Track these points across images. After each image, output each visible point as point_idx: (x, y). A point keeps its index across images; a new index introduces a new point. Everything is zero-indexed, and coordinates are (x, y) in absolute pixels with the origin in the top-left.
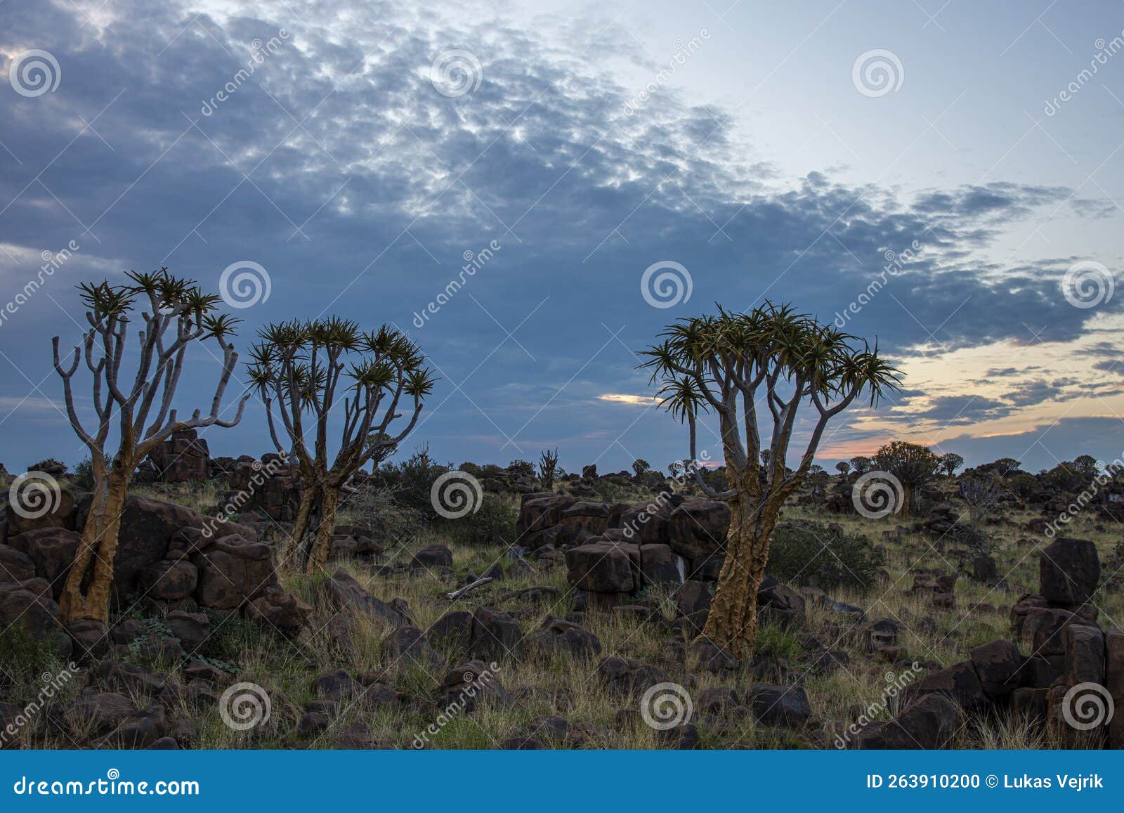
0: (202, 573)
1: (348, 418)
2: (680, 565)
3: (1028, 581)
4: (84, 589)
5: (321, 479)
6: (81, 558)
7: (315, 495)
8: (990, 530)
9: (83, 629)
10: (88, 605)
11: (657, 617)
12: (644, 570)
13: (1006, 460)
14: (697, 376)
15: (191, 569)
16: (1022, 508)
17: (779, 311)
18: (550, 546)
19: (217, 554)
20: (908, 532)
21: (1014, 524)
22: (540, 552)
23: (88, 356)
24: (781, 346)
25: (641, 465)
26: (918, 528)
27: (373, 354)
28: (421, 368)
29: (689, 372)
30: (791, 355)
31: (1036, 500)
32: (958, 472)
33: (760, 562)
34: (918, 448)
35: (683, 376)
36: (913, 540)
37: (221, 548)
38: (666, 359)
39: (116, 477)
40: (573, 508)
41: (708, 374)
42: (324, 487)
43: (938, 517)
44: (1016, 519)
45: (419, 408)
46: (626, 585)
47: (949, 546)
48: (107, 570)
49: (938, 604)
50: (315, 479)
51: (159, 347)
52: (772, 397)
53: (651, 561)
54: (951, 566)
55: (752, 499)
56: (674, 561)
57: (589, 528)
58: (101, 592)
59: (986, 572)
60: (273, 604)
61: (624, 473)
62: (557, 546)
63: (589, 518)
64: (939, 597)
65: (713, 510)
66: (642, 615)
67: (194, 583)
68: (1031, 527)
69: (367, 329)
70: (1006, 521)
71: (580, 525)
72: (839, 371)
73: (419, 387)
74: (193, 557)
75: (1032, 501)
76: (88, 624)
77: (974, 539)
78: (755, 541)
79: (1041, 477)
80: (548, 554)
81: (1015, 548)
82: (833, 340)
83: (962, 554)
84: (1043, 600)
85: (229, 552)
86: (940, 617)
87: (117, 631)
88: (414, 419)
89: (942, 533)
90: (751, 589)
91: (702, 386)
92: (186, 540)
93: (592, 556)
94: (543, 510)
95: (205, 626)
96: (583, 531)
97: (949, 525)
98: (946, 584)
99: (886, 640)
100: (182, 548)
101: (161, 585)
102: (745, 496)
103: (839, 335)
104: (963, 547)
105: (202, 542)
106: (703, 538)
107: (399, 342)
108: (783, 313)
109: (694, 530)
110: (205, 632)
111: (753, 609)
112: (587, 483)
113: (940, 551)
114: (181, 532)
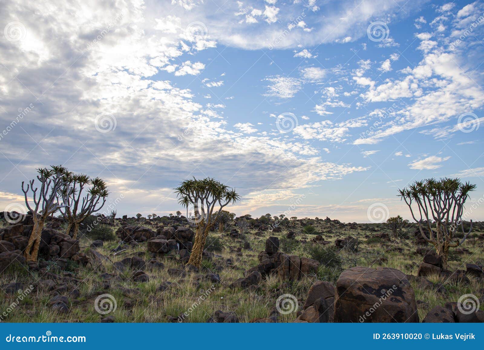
0: (61, 247)
1: (83, 203)
2: (178, 245)
3: (258, 248)
4: (31, 253)
5: (74, 221)
6: (30, 243)
7: (72, 226)
8: (246, 235)
9: (31, 264)
10: (32, 257)
11: (175, 259)
12: (170, 247)
13: (248, 215)
14: (189, 195)
15: (58, 247)
16: (253, 229)
17: (211, 179)
18: (133, 240)
19: (65, 243)
20: (225, 236)
21: (252, 234)
22: (130, 242)
23: (32, 187)
24: (211, 189)
25: (139, 215)
26: (228, 235)
27: (93, 185)
28: (106, 189)
29: (187, 194)
30: (214, 191)
31: (256, 227)
32: (235, 218)
33: (203, 244)
34: (226, 212)
35: (186, 195)
36: (227, 238)
37: (66, 241)
38: (181, 190)
39: (41, 221)
40: (139, 230)
41: (191, 195)
42: (75, 223)
43: (233, 232)
44: (251, 232)
45: (105, 201)
46: (165, 251)
47: (236, 240)
48: (37, 247)
49: (239, 255)
50: (73, 221)
51: (47, 183)
52: (207, 202)
53: (171, 244)
54: (238, 245)
55: (202, 228)
56: (177, 244)
57: (144, 235)
58: (36, 253)
59: (248, 246)
60: (80, 256)
61: (133, 218)
62: (135, 240)
64: (238, 253)
65: (187, 230)
66: (171, 258)
67: (59, 251)
68: (256, 234)
69: (93, 177)
70: (249, 232)
71: (141, 234)
73: (104, 195)
74: (58, 244)
75: (254, 227)
76: (33, 262)
77: (243, 238)
78: (203, 238)
79: (257, 220)
80: (133, 243)
81: (253, 240)
82: (224, 188)
83: (240, 242)
84: (266, 252)
85: (68, 242)
86: (241, 258)
87: (41, 264)
88: (103, 204)
89: (234, 236)
90: (201, 251)
91: (190, 198)
92: (56, 239)
93: (156, 243)
94: (130, 230)
95: (66, 262)
96: (142, 236)
97: (236, 234)
98: (239, 250)
99: (231, 264)
100: (55, 241)
101: (51, 251)
102: (200, 227)
103: (226, 187)
104: (240, 240)
105: (60, 239)
106: (184, 238)
107: (101, 182)
108: (212, 180)
109: (182, 236)
110: (66, 264)
111: (201, 256)
112: (124, 221)
113: (234, 241)
114: (54, 237)
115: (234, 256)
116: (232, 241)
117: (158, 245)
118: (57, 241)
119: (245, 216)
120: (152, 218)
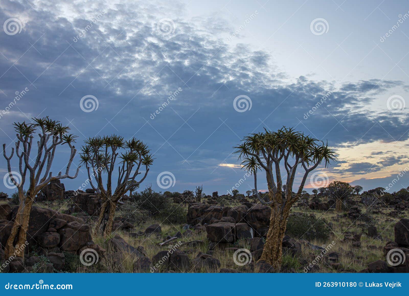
0: (62, 237)
1: (120, 174)
2: (252, 231)
3: (390, 236)
4: (14, 244)
5: (109, 199)
6: (13, 232)
7: (107, 205)
8: (374, 216)
9: (14, 260)
12: (237, 234)
13: (380, 188)
14: (257, 156)
15: (57, 235)
16: (387, 207)
18: (200, 224)
19: (68, 229)
20: (341, 217)
21: (384, 214)
22: (196, 227)
23: (17, 151)
24: (290, 144)
25: (235, 192)
26: (345, 215)
27: (129, 149)
28: (149, 154)
29: (254, 155)
30: (293, 148)
31: (392, 204)
32: (360, 193)
33: (283, 230)
34: (344, 183)
35: (251, 156)
36: (344, 220)
37: (70, 227)
38: (244, 149)
39: (28, 199)
40: (209, 209)
41: (261, 156)
42: (111, 202)
43: (353, 211)
44: (384, 211)
45: (148, 170)
46: (230, 239)
47: (358, 223)
48: (24, 236)
49: (354, 246)
50: (107, 199)
51: (45, 147)
52: (286, 164)
53: (240, 229)
54: (359, 230)
55: (279, 205)
56: (249, 230)
57: (215, 217)
59: (373, 233)
62: (203, 224)
63: (215, 213)
64: (354, 243)
65: (264, 209)
67: (59, 241)
68: (390, 214)
70: (381, 212)
71: (212, 216)
72: (312, 154)
73: (148, 162)
74: (58, 231)
76: (16, 258)
78: (281, 221)
79: (394, 195)
80: (199, 227)
81: (384, 223)
82: (310, 142)
83: (363, 225)
84: (396, 244)
85: (73, 228)
86: (355, 251)
87: (28, 261)
88: (146, 174)
89: (355, 217)
90: (280, 240)
91: (259, 160)
92: (55, 224)
93: (217, 228)
94: (197, 210)
95: (63, 258)
96: (213, 218)
97: (357, 214)
98: (357, 238)
99: (334, 260)
100: (55, 227)
101: (46, 242)
102: (276, 204)
103: (312, 140)
104: (364, 223)
105: (62, 225)
106: (260, 220)
107: (140, 144)
108: (290, 131)
109: (257, 217)
110: (63, 261)
111: (280, 248)
112: (214, 199)
113: (355, 224)
114: (53, 221)
115: (346, 248)
116: (352, 224)
117: (219, 231)
118: (58, 227)
119: (377, 189)
120: (251, 194)
